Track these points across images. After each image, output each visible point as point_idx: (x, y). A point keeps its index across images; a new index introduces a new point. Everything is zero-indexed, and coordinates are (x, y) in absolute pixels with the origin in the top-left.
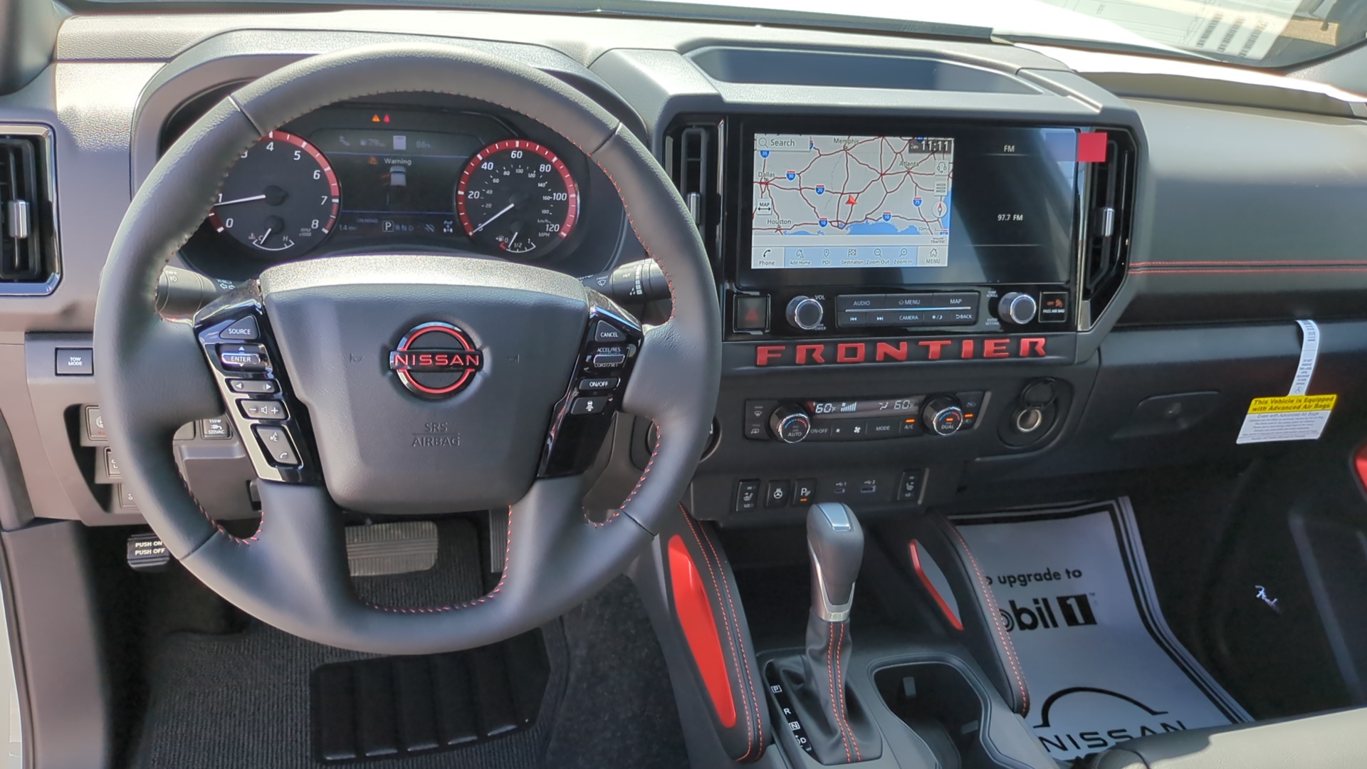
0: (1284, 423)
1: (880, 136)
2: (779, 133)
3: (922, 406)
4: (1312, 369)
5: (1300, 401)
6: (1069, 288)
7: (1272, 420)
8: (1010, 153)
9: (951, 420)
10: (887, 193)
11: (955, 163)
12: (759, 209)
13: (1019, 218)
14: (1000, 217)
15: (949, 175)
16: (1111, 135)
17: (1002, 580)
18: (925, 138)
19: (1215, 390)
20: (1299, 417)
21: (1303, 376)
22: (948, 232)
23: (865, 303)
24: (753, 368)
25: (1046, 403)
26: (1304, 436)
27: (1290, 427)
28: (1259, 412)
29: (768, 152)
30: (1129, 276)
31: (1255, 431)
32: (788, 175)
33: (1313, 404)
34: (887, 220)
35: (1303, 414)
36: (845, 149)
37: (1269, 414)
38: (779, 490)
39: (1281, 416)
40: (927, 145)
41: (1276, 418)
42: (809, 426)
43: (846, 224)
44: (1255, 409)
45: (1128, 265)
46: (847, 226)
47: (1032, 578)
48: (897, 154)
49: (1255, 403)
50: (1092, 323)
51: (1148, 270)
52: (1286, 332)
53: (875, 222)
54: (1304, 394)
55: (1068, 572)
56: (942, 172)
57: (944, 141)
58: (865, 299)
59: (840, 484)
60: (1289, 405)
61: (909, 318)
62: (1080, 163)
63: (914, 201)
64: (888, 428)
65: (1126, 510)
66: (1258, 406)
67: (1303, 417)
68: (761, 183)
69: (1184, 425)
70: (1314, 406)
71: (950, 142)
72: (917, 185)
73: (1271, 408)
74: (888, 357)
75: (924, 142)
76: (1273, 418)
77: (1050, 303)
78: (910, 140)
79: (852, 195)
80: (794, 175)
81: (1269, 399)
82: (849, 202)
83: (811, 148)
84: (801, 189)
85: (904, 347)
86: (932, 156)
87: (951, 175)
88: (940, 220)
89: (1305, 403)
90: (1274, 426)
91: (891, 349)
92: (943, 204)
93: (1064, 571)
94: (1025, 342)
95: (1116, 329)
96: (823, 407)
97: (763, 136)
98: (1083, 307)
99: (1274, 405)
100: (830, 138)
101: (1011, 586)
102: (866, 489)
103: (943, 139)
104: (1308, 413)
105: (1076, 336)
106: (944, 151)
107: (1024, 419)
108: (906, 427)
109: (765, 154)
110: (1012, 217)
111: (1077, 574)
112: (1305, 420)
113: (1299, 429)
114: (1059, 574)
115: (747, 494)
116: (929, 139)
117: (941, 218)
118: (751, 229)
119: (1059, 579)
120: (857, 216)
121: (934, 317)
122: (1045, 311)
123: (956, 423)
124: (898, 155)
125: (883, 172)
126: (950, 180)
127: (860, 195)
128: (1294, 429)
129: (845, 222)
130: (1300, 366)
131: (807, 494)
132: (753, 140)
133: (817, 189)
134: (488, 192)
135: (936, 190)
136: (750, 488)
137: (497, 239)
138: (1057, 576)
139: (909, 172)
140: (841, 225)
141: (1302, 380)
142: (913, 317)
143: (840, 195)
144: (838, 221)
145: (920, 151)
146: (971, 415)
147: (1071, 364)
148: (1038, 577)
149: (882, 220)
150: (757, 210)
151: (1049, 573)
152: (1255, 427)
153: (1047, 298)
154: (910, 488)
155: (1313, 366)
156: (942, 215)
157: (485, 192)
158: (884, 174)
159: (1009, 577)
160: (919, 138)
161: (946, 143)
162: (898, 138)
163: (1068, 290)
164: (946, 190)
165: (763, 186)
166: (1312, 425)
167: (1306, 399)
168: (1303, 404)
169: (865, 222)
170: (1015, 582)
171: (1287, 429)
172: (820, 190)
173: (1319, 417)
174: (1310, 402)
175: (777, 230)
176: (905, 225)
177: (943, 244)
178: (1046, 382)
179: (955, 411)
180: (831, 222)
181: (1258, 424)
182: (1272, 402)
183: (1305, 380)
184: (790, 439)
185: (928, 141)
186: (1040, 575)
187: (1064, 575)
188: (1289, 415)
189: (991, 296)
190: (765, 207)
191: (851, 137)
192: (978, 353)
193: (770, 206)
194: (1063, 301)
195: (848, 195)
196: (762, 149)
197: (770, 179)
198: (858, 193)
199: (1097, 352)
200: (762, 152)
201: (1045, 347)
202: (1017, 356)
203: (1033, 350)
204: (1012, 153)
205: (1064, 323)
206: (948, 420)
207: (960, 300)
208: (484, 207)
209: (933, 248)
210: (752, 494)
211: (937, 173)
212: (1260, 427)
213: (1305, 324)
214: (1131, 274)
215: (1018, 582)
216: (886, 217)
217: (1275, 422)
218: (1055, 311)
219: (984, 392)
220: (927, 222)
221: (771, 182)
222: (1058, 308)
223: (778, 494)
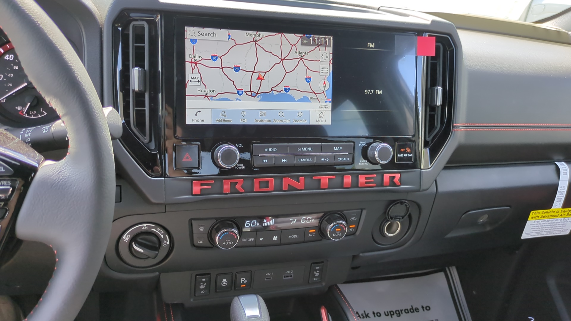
0: (549, 225)
1: (280, 33)
2: (204, 27)
3: (321, 220)
4: (566, 192)
5: (558, 212)
6: (413, 140)
7: (542, 224)
8: (371, 48)
9: (340, 230)
10: (286, 72)
11: (333, 54)
12: (191, 81)
13: (380, 92)
14: (366, 92)
15: (330, 62)
16: (439, 40)
17: (387, 314)
18: (312, 36)
19: (507, 206)
20: (558, 221)
21: (560, 197)
22: (331, 101)
23: (274, 150)
24: (190, 196)
25: (403, 217)
26: (560, 233)
27: (552, 228)
28: (535, 219)
29: (196, 40)
30: (453, 132)
31: (532, 231)
32: (212, 57)
33: (566, 213)
34: (287, 92)
35: (560, 220)
36: (254, 41)
37: (541, 220)
38: (225, 280)
39: (547, 221)
40: (314, 40)
41: (544, 223)
42: (238, 237)
43: (257, 94)
44: (533, 218)
45: (453, 125)
46: (258, 95)
47: (403, 312)
48: (292, 45)
49: (532, 214)
50: (431, 164)
51: (465, 129)
52: (549, 169)
53: (278, 93)
54: (561, 208)
55: (423, 307)
56: (325, 59)
57: (326, 38)
58: (273, 147)
59: (269, 274)
60: (552, 214)
61: (305, 160)
62: (418, 56)
63: (306, 79)
64: (297, 236)
65: (453, 271)
66: (534, 215)
67: (560, 221)
68: (191, 62)
69: (488, 228)
70: (566, 215)
71: (330, 39)
72: (308, 68)
73: (542, 217)
74: (291, 188)
75: (311, 38)
76: (543, 223)
77: (402, 150)
78: (301, 37)
79: (260, 73)
80: (217, 58)
81: (540, 211)
82: (259, 78)
83: (228, 39)
84: (222, 68)
85: (302, 180)
86: (318, 47)
87: (331, 62)
88: (325, 92)
89: (561, 213)
90: (543, 228)
91: (293, 182)
92: (327, 82)
93: (421, 307)
94: (387, 177)
95: (445, 168)
96: (250, 223)
97: (192, 28)
98: (425, 153)
99: (544, 215)
100: (243, 32)
101: (392, 317)
102: (287, 277)
103: (325, 37)
104: (563, 219)
105: (421, 172)
106: (326, 45)
107: (389, 229)
108: (310, 235)
109: (194, 41)
110: (375, 92)
111: (428, 308)
112: (561, 223)
113: (557, 229)
114: (418, 309)
115: (202, 284)
116: (315, 36)
117: (326, 91)
118: (184, 96)
119: (418, 312)
120: (266, 88)
121: (323, 159)
122: (399, 155)
123: (342, 232)
124: (294, 46)
125: (283, 59)
126: (331, 65)
127: (266, 73)
128: (555, 229)
129: (257, 92)
130: (559, 190)
131: (245, 282)
132: (184, 31)
133: (235, 69)
134: (10, 75)
135: (321, 72)
136: (204, 280)
137: (17, 108)
138: (417, 310)
139: (301, 59)
140: (253, 95)
141: (560, 199)
142: (308, 160)
143: (252, 73)
144: (251, 92)
145: (308, 44)
146: (354, 226)
147: (419, 191)
148: (406, 311)
149: (283, 92)
150: (189, 82)
151: (412, 309)
152: (532, 229)
153: (401, 147)
154: (317, 274)
155: (566, 190)
156: (326, 90)
157: (7, 75)
158: (284, 59)
159: (390, 312)
160: (308, 36)
161: (327, 39)
162: (293, 35)
163: (414, 141)
164: (328, 72)
165: (193, 65)
166: (565, 226)
167: (562, 211)
168: (560, 213)
169: (271, 93)
170: (393, 314)
171: (551, 229)
172: (237, 69)
173: (569, 222)
174: (564, 212)
175: (205, 96)
176: (301, 95)
177: (327, 109)
178: (402, 203)
179: (343, 224)
180: (246, 92)
181: (534, 227)
182: (542, 213)
183: (562, 199)
184: (224, 246)
185: (314, 37)
186: (407, 310)
187: (421, 309)
188: (552, 221)
189: (362, 145)
190: (195, 80)
191: (259, 33)
192: (355, 184)
193: (199, 79)
194: (410, 148)
195: (258, 73)
196: (191, 38)
197: (198, 59)
198: (265, 72)
199: (435, 182)
200: (191, 40)
201: (400, 180)
202: (382, 185)
203: (392, 183)
204: (373, 48)
205: (413, 163)
206: (337, 230)
207: (341, 148)
208: (7, 86)
209: (320, 112)
210: (205, 284)
211: (322, 60)
212: (535, 229)
213: (560, 164)
214: (455, 131)
215: (395, 315)
216: (287, 89)
217: (544, 225)
218: (406, 155)
219: (362, 210)
220: (316, 94)
221: (199, 62)
222: (408, 153)
223: (224, 283)
